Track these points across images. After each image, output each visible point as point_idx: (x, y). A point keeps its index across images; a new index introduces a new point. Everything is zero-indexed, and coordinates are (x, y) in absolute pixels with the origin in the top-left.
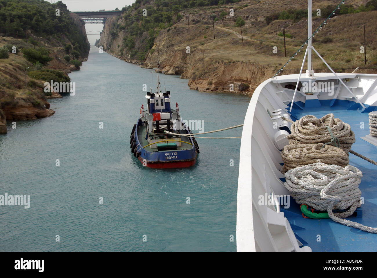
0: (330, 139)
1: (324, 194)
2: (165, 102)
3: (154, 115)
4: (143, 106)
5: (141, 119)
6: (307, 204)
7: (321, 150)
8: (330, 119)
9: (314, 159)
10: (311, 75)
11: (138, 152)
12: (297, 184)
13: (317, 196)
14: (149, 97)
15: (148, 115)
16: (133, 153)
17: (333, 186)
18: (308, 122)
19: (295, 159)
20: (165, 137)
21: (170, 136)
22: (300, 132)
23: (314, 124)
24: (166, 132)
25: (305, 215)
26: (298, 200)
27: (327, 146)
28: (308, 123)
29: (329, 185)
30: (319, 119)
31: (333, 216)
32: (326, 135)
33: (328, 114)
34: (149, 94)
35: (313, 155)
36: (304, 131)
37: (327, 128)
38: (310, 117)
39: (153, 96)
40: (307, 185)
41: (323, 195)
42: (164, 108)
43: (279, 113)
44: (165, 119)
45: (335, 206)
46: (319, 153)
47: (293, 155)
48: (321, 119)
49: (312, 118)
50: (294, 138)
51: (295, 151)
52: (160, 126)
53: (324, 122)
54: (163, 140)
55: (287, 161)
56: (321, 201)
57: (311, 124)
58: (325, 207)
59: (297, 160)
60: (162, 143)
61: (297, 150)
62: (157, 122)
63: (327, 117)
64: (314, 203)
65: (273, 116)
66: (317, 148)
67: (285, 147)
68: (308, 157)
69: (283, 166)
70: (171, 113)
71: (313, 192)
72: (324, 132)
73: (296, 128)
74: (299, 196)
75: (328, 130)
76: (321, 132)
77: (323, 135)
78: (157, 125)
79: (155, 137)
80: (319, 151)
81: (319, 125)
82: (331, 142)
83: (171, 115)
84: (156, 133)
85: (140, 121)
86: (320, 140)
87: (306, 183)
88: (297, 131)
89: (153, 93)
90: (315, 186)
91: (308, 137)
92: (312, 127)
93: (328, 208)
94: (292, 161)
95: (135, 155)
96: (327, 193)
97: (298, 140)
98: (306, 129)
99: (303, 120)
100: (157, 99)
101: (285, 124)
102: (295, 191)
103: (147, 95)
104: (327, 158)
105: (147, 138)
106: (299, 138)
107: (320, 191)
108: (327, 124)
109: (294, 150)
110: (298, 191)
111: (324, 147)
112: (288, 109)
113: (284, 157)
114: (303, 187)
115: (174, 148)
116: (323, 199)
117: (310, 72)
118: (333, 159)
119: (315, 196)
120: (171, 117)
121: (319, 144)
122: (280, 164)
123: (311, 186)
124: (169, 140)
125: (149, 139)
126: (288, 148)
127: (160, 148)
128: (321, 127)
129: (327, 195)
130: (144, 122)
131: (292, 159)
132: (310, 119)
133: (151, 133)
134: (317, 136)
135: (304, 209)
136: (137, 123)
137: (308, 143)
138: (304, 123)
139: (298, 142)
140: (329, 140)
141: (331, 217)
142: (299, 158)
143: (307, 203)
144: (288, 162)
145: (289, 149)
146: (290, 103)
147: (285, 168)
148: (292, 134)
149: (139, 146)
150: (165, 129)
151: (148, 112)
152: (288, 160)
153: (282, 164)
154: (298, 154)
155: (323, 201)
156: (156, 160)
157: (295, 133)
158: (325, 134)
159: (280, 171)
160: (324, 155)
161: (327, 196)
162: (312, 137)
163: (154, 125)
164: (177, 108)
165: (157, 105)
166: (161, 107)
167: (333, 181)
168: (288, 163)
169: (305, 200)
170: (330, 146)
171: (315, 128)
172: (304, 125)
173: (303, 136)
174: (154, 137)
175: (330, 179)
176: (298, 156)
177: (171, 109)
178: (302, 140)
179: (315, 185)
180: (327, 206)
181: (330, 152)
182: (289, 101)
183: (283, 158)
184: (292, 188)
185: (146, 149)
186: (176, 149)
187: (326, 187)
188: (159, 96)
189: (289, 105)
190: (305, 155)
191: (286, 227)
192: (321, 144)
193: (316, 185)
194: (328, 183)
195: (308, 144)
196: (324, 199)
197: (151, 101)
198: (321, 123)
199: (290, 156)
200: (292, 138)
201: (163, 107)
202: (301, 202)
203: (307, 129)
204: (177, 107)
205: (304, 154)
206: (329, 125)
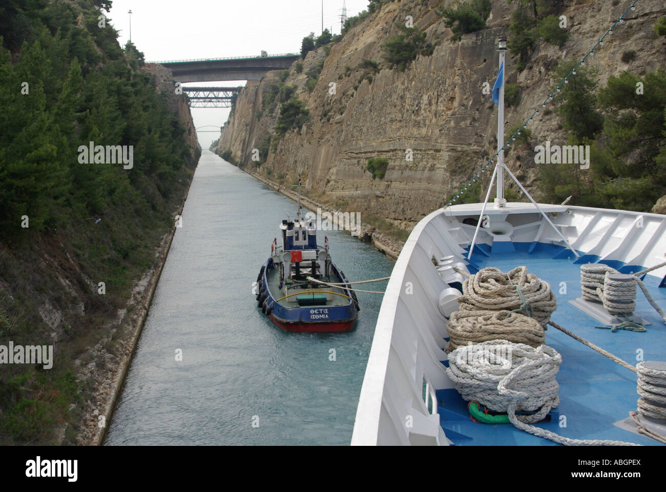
0: (520, 305)
1: (503, 388)
2: (309, 236)
3: (293, 253)
4: (275, 239)
5: (272, 259)
6: (478, 402)
7: (504, 321)
8: (521, 273)
9: (493, 333)
10: (501, 206)
11: (268, 307)
12: (464, 371)
13: (493, 390)
14: (285, 227)
15: (284, 254)
16: (261, 309)
17: (517, 376)
18: (488, 277)
19: (465, 333)
20: (309, 286)
21: (315, 286)
22: (476, 293)
23: (497, 280)
24: (310, 278)
25: (474, 418)
26: (465, 395)
27: (514, 315)
28: (489, 280)
29: (511, 375)
30: (505, 274)
31: (515, 421)
32: (514, 298)
33: (519, 267)
34: (285, 222)
35: (491, 328)
36: (482, 291)
37: (515, 288)
38: (492, 270)
39: (290, 225)
40: (479, 374)
41: (501, 388)
42: (307, 244)
43: (450, 262)
44: (309, 260)
45: (520, 406)
46: (501, 325)
47: (463, 327)
48: (508, 274)
49: (494, 272)
50: (466, 301)
51: (467, 320)
52: (301, 269)
53: (512, 278)
54: (306, 291)
55: (453, 336)
56: (499, 398)
57: (492, 281)
58: (505, 407)
59: (468, 334)
60: (305, 295)
61: (470, 319)
62: (297, 264)
63: (517, 271)
64: (489, 401)
65: (441, 266)
66: (500, 318)
67: (453, 315)
68: (485, 331)
69: (449, 343)
70: (317, 251)
71: (488, 384)
72: (511, 294)
73: (470, 287)
74: (467, 390)
75: (517, 290)
76: (507, 293)
77: (510, 298)
78: (297, 268)
79: (294, 285)
80: (501, 322)
81: (504, 283)
82: (521, 309)
83: (317, 254)
84: (295, 280)
85: (271, 261)
86: (504, 306)
87: (478, 371)
88: (471, 291)
89: (290, 221)
90: (490, 375)
91: (486, 300)
92: (494, 286)
93: (509, 409)
94: (461, 336)
95: (264, 311)
96: (507, 386)
97: (472, 304)
98: (485, 288)
99: (481, 274)
100: (297, 230)
101: (458, 278)
102: (461, 381)
103: (282, 224)
104: (512, 332)
105: (280, 287)
106: (474, 302)
107: (498, 383)
108: (516, 282)
109: (464, 320)
110: (465, 382)
111: (510, 316)
112: (466, 255)
113: (450, 329)
114: (473, 377)
115: (323, 302)
116: (501, 395)
117: (499, 202)
118: (520, 334)
119: (490, 390)
120: (317, 257)
121: (502, 311)
122: (445, 339)
123: (484, 375)
124: (314, 290)
125: (285, 289)
126: (456, 316)
127: (302, 302)
128: (507, 286)
129: (507, 388)
130: (277, 264)
131: (462, 333)
132: (491, 273)
133: (287, 280)
134: (500, 299)
135: (473, 408)
136: (266, 265)
137: (487, 309)
138: (482, 279)
139: (472, 306)
140: (518, 306)
141: (512, 422)
142: (472, 332)
143: (478, 400)
144: (455, 337)
145: (458, 317)
146: (470, 246)
147: (451, 346)
148: (465, 295)
149: (271, 299)
150: (309, 275)
151: (282, 248)
152: (455, 334)
153: (447, 340)
154: (470, 325)
155: (501, 398)
156: (297, 320)
157: (468, 292)
158: (512, 296)
159: (443, 349)
160: (508, 328)
161: (507, 390)
162: (493, 300)
163: (293, 268)
164: (326, 244)
165: (297, 239)
166: (302, 242)
167: (518, 368)
168: (456, 339)
169: (476, 396)
170: (519, 315)
171: (499, 286)
172: (483, 282)
173: (480, 299)
174: (292, 286)
175: (514, 366)
176: (469, 328)
177: (317, 244)
178: (478, 304)
179: (490, 373)
180: (507, 405)
181: (518, 324)
182: (468, 242)
183: (448, 330)
184: (457, 376)
185: (280, 303)
186: (325, 304)
187: (507, 377)
188: (301, 226)
189: (468, 249)
190: (481, 327)
191: (437, 439)
192: (505, 311)
193: (493, 374)
194: (510, 372)
195: (486, 311)
196: (503, 395)
197: (288, 233)
198: (507, 279)
199: (459, 328)
200: (464, 301)
201: (306, 242)
202: (470, 398)
203: (487, 288)
204: (326, 242)
205: (480, 325)
206: (519, 284)
